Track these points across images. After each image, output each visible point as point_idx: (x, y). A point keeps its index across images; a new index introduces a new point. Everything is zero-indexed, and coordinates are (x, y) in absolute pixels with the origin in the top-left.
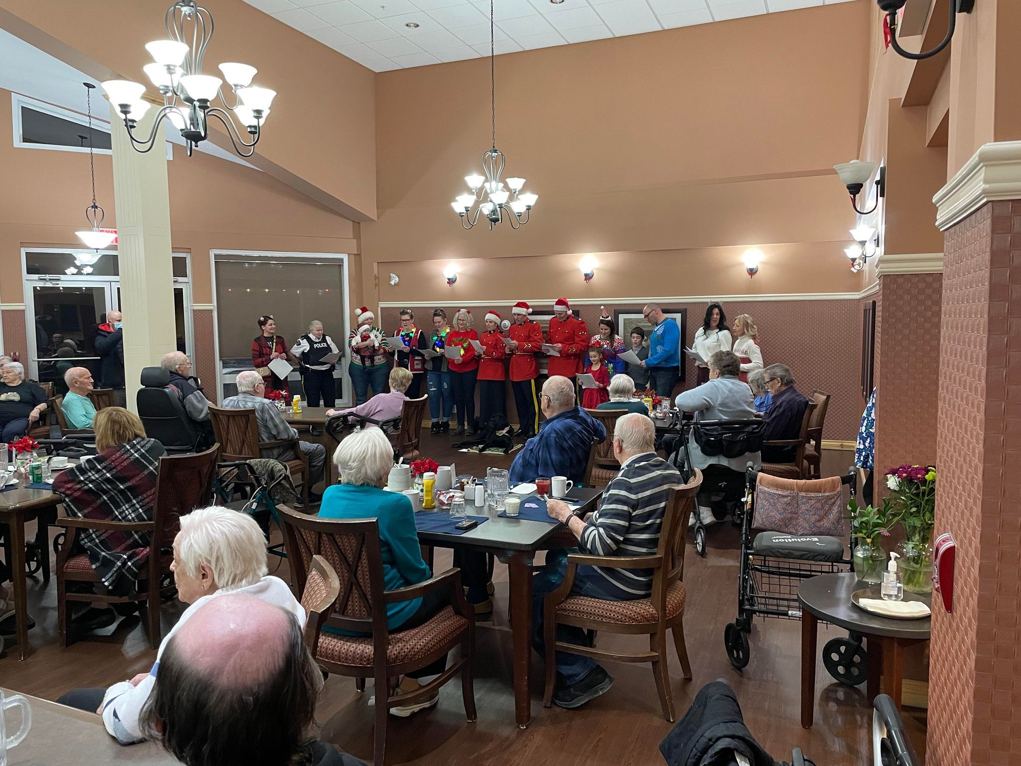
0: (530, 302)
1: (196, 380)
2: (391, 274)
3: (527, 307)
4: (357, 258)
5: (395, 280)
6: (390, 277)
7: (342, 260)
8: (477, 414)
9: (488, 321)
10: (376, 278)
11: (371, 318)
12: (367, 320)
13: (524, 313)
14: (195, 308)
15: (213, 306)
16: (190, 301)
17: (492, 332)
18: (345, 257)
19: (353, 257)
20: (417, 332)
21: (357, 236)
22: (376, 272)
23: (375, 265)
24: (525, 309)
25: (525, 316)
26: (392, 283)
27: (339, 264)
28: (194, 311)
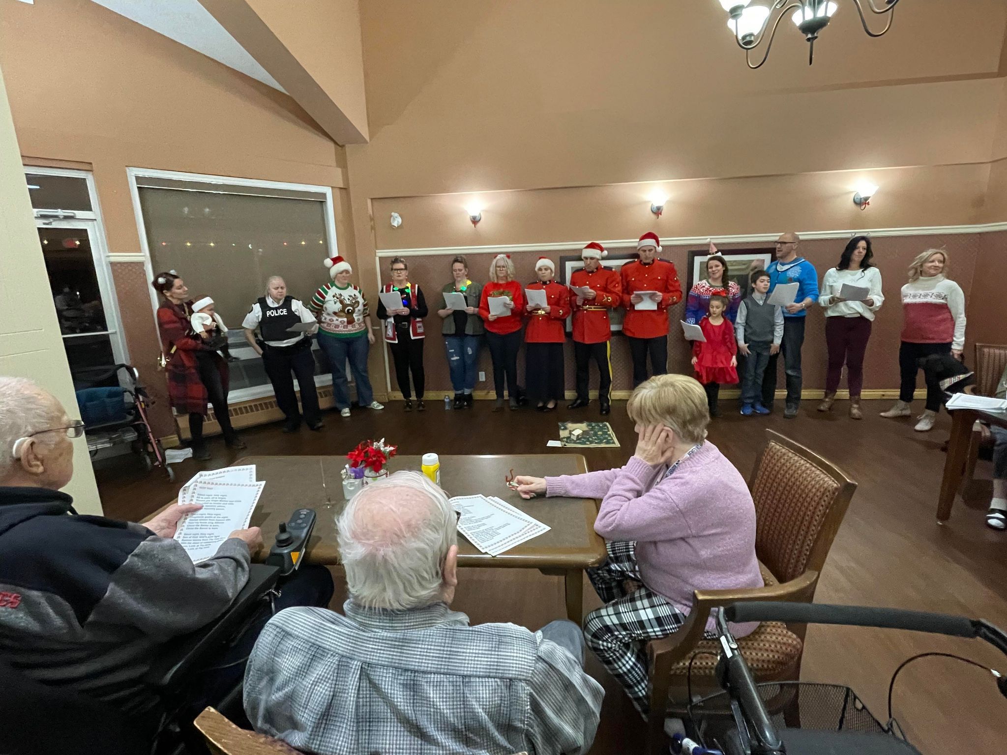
0: (604, 244)
1: (130, 370)
2: (393, 214)
3: (602, 249)
4: (344, 191)
5: (397, 221)
6: (391, 216)
7: (324, 195)
8: (521, 381)
9: (543, 268)
10: (372, 219)
11: (347, 271)
12: (341, 273)
13: (598, 257)
14: (113, 259)
15: (144, 256)
16: (104, 249)
17: (548, 282)
18: (328, 191)
19: (338, 191)
20: (413, 287)
21: (342, 162)
22: (370, 212)
23: (369, 201)
24: (599, 252)
25: (598, 260)
26: (395, 224)
27: (320, 201)
28: (113, 264)
